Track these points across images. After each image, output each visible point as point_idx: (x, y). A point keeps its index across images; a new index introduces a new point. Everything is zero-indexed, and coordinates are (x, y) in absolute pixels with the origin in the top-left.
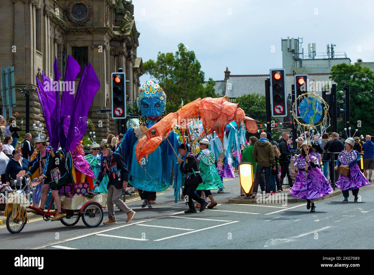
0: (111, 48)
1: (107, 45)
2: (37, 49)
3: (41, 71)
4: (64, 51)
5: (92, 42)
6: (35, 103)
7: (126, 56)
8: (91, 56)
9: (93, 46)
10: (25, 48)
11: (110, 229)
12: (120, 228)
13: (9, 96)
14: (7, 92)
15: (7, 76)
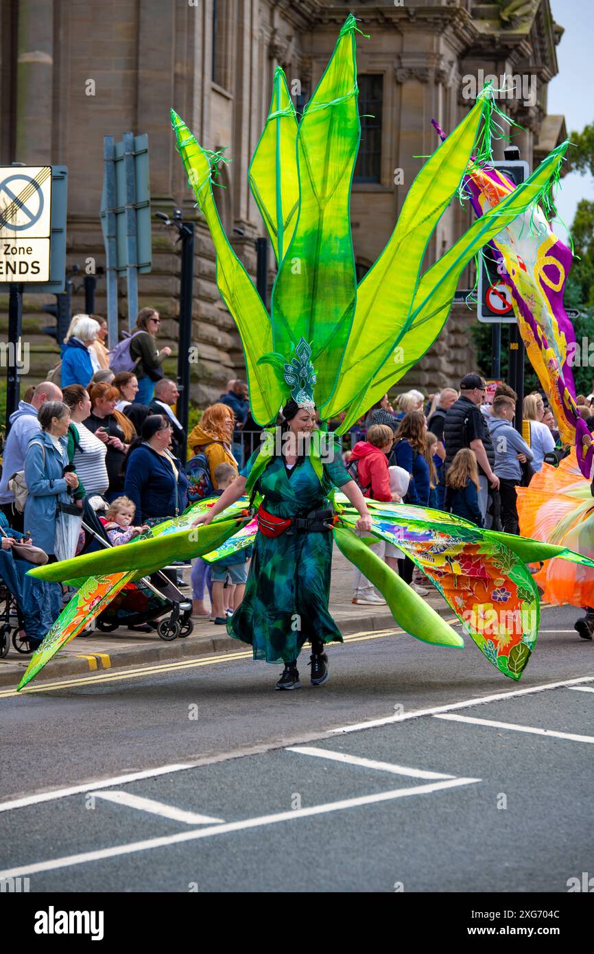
1: (447, 71)
2: (213, 79)
3: (227, 156)
5: (399, 58)
7: (511, 110)
8: (392, 106)
9: (399, 72)
10: (176, 75)
11: (479, 697)
12: (514, 696)
13: (129, 235)
14: (124, 221)
15: (122, 168)
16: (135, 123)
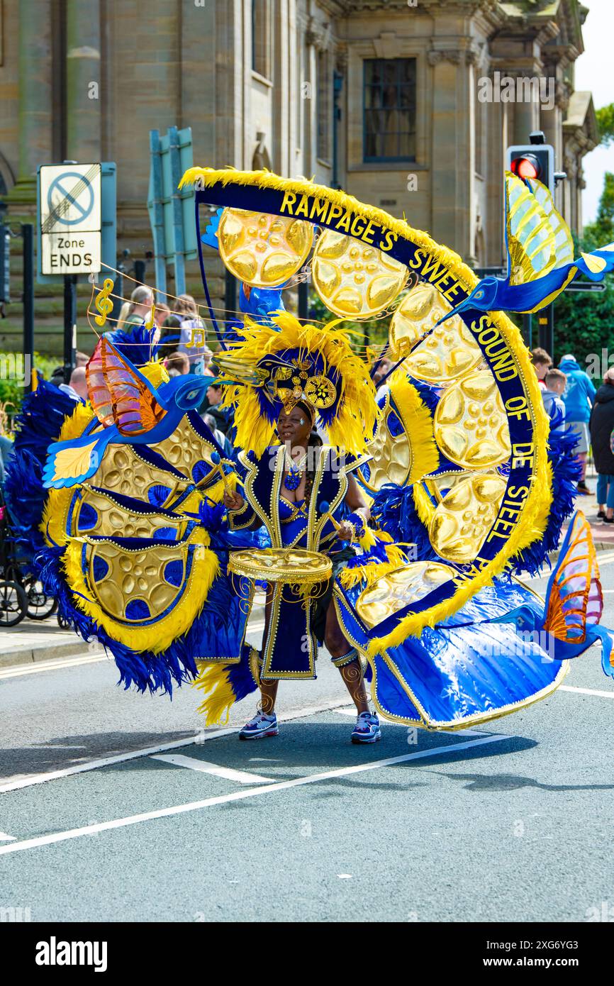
0: (491, 62)
1: (477, 53)
2: (254, 68)
3: (268, 143)
4: (339, 74)
5: (431, 41)
8: (426, 88)
9: (432, 55)
10: (217, 66)
13: (176, 224)
14: (170, 210)
15: (167, 160)
16: (179, 112)
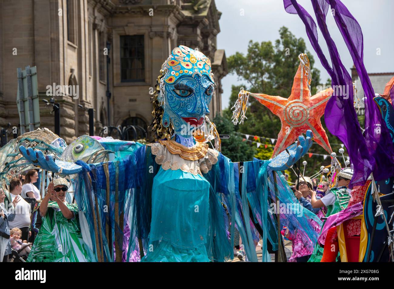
0: (178, 37)
1: (172, 32)
2: (68, 39)
3: (76, 73)
4: (109, 42)
5: (151, 27)
6: (67, 121)
7: (201, 48)
8: (149, 48)
9: (151, 33)
10: (51, 39)
13: (30, 110)
14: (27, 104)
15: (26, 81)
16: (34, 60)
